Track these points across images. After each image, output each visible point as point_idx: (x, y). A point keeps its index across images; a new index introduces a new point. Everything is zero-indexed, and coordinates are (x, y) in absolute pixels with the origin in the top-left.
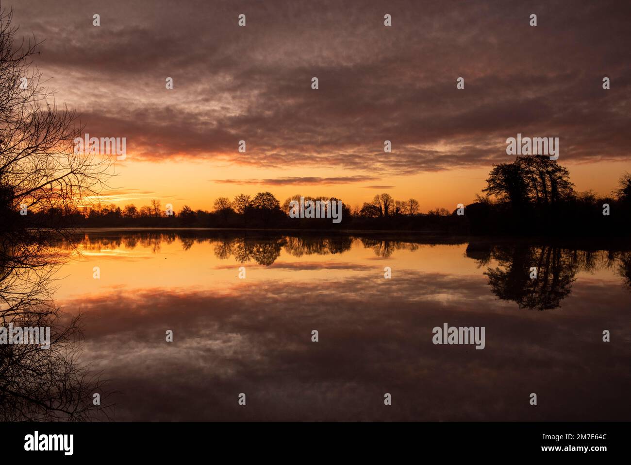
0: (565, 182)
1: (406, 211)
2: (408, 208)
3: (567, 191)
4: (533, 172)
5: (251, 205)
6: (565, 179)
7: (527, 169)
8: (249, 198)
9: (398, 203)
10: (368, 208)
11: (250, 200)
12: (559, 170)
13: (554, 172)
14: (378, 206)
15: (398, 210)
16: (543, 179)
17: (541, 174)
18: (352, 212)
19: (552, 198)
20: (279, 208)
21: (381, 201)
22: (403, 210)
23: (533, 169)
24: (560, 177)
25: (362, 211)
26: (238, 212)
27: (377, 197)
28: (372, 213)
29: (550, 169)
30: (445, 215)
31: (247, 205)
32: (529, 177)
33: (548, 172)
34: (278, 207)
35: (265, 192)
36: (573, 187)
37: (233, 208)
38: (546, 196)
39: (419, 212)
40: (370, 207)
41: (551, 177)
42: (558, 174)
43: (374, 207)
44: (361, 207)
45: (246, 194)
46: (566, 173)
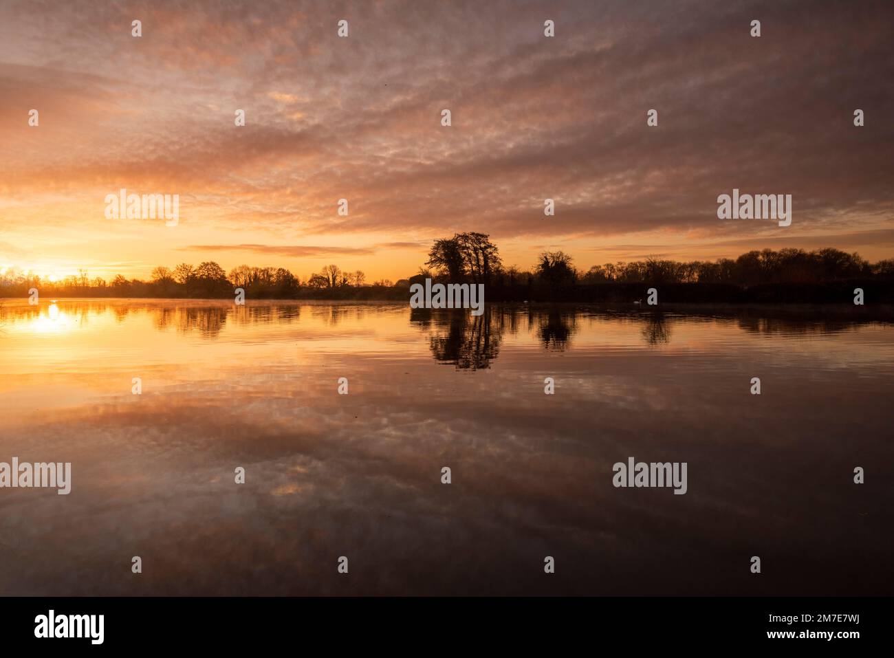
0: (495, 257)
1: (353, 282)
2: (355, 279)
3: (496, 265)
4: (468, 248)
5: (194, 275)
6: (494, 254)
7: (464, 245)
8: (191, 267)
9: (345, 274)
10: (316, 278)
11: (193, 269)
12: (490, 246)
13: (486, 248)
14: (326, 277)
15: (345, 281)
16: (477, 254)
17: (475, 250)
18: (301, 283)
19: (484, 271)
20: (225, 278)
21: (329, 272)
22: (349, 281)
23: (468, 245)
24: (491, 253)
25: (310, 281)
26: (179, 282)
27: (325, 268)
28: (320, 284)
29: (483, 245)
30: (389, 286)
31: (190, 274)
32: (465, 252)
33: (481, 248)
34: (223, 277)
35: (209, 262)
36: (502, 262)
37: (172, 277)
38: (479, 270)
39: (365, 282)
40: (318, 278)
41: (483, 253)
42: (489, 250)
43: (322, 278)
44: (309, 278)
45: (188, 263)
46: (496, 249)
